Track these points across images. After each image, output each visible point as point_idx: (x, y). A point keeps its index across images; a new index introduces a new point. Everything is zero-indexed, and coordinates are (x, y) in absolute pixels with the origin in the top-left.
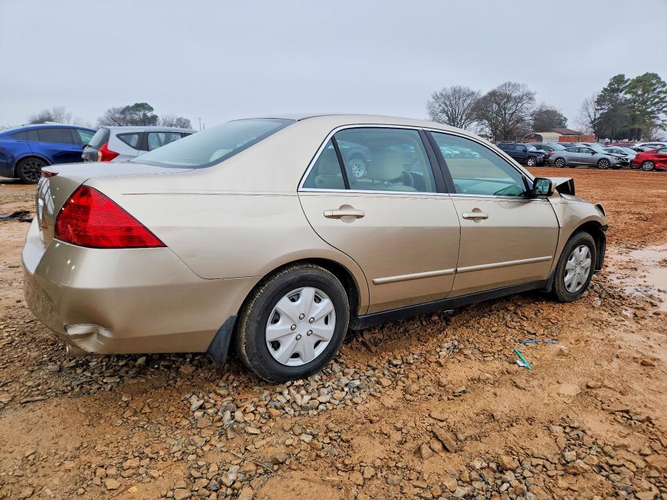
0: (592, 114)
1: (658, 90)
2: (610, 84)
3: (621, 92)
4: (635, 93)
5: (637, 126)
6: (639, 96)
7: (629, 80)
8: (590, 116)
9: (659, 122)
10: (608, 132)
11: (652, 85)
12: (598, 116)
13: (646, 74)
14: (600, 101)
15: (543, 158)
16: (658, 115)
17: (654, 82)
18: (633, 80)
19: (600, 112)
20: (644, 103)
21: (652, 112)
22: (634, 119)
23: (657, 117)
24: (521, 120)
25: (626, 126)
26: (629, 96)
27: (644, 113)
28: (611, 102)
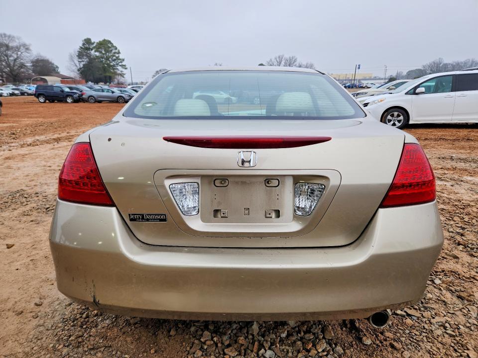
0: (78, 65)
1: (113, 51)
2: (84, 44)
3: (92, 50)
4: (101, 52)
5: (108, 74)
6: (104, 54)
7: (94, 42)
8: (76, 66)
9: (119, 72)
10: (91, 78)
11: (109, 47)
12: (82, 66)
13: (104, 40)
14: (80, 55)
15: (78, 96)
16: (118, 68)
17: (110, 45)
18: (97, 43)
19: (83, 63)
20: (107, 59)
21: (114, 66)
22: (105, 70)
23: (117, 69)
24: (22, 66)
25: (101, 74)
26: (97, 54)
27: (109, 65)
28: (87, 56)
